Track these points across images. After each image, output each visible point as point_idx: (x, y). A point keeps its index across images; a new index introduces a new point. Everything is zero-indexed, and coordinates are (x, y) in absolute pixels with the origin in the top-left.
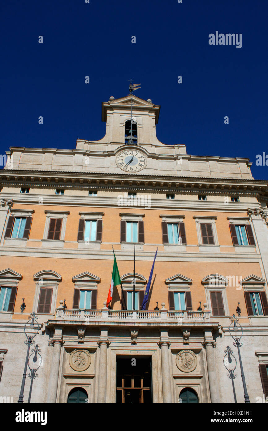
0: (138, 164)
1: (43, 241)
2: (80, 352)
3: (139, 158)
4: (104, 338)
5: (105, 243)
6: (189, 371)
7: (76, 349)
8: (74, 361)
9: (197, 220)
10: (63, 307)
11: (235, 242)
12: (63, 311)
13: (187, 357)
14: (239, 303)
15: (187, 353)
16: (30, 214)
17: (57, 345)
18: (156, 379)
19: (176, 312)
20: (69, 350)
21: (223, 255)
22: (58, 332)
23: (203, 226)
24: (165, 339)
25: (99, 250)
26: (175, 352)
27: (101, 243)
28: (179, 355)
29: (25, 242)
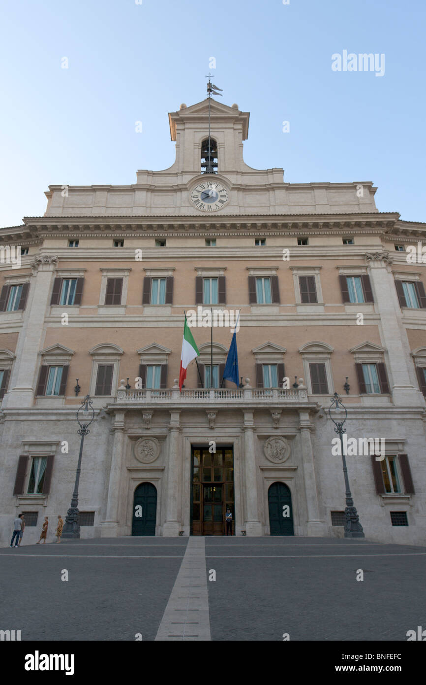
0: (218, 200)
1: (99, 307)
2: (147, 441)
3: (220, 192)
4: (176, 423)
5: (176, 306)
6: (280, 461)
7: (141, 437)
8: (140, 452)
9: (295, 272)
10: (125, 388)
11: (346, 298)
12: (124, 392)
13: (278, 445)
14: (347, 378)
15: (277, 440)
16: (82, 274)
17: (119, 435)
18: (238, 471)
19: (266, 390)
20: (134, 438)
21: (327, 316)
22: (119, 418)
23: (302, 279)
24: (249, 424)
25: (169, 315)
26: (263, 438)
27: (171, 307)
28: (267, 443)
29: (77, 309)
